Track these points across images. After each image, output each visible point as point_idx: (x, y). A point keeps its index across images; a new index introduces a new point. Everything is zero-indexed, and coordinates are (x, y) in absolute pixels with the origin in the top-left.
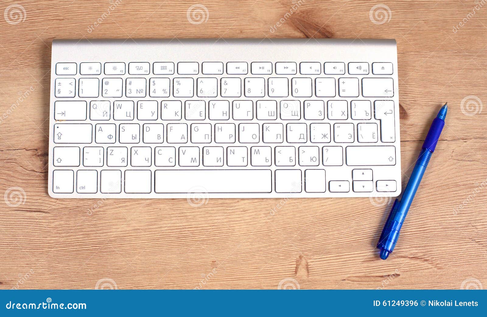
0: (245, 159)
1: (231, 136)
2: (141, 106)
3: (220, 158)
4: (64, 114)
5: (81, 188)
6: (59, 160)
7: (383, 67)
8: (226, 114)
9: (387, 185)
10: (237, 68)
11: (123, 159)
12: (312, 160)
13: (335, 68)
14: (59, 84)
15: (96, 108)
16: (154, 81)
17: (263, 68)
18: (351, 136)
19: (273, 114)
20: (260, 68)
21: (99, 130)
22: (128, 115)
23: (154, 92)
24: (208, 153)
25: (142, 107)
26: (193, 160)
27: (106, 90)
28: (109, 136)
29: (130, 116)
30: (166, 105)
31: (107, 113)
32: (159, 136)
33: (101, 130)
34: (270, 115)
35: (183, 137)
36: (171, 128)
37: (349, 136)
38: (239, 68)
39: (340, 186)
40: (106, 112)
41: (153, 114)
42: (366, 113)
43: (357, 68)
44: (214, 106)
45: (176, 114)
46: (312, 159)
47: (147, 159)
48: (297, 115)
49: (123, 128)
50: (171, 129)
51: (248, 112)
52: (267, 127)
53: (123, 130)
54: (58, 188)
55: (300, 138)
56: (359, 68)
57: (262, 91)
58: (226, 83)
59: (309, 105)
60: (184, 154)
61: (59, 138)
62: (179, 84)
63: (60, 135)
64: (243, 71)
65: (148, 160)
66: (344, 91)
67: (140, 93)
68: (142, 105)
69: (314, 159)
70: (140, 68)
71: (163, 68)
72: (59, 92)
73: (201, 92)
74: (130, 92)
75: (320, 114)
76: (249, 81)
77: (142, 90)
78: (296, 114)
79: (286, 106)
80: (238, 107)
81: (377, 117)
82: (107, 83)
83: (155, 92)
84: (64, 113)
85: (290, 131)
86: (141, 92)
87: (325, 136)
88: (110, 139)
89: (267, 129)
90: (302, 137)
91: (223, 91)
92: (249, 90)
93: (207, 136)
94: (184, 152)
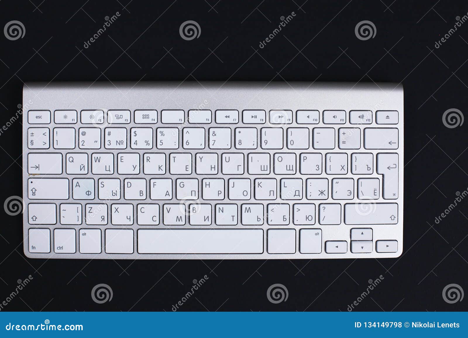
0: (235, 218)
1: (220, 192)
2: (121, 159)
3: (208, 217)
4: (37, 167)
5: (59, 248)
6: (34, 218)
7: (388, 116)
8: (212, 167)
9: (387, 246)
10: (226, 117)
11: (103, 218)
12: (307, 219)
13: (335, 117)
14: (31, 135)
15: (73, 161)
16: (135, 131)
17: (256, 117)
18: (351, 193)
19: (266, 169)
20: (252, 117)
21: (76, 186)
22: (108, 169)
23: (136, 143)
24: (194, 211)
25: (122, 160)
26: (179, 219)
27: (83, 142)
28: (89, 194)
29: (109, 170)
30: (148, 158)
31: (84, 166)
32: (141, 192)
33: (78, 185)
34: (263, 169)
35: (167, 194)
36: (155, 184)
37: (348, 193)
38: (229, 117)
39: (337, 247)
40: (83, 165)
41: (135, 168)
42: (368, 168)
43: (360, 117)
44: (201, 159)
45: (159, 168)
46: (307, 217)
47: (129, 218)
48: (293, 170)
49: (102, 183)
50: (154, 185)
51: (238, 166)
52: (259, 184)
53: (103, 186)
54: (34, 248)
55: (295, 195)
56: (361, 117)
57: (254, 143)
58: (215, 133)
59: (305, 158)
60: (168, 212)
61: (34, 194)
62: (162, 134)
63: (34, 190)
64: (234, 120)
65: (130, 219)
66: (344, 142)
67: (120, 144)
68: (122, 158)
69: (310, 218)
70: (119, 117)
71: (145, 117)
72: (32, 142)
73: (187, 143)
74: (109, 144)
75: (318, 169)
76: (240, 132)
77: (122, 142)
78: (291, 169)
79: (280, 159)
80: (227, 160)
81: (379, 172)
82: (84, 134)
83: (137, 144)
84: (38, 166)
85: (284, 187)
86: (121, 143)
87: (322, 193)
88: (89, 195)
89: (259, 185)
90: (297, 194)
91: (211, 143)
92: (240, 142)
93: (193, 193)
94: (168, 210)
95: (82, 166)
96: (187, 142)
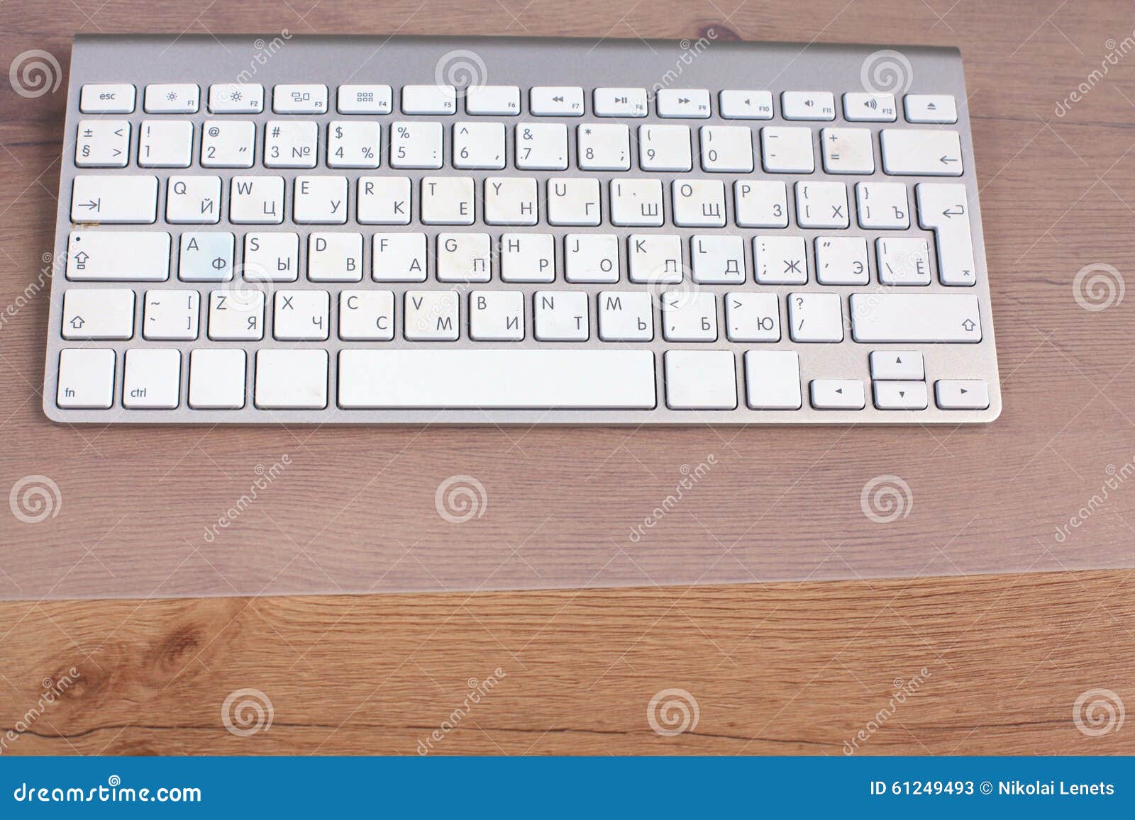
0: (584, 322)
1: (544, 263)
2: (303, 188)
3: (516, 318)
4: (95, 205)
5: (135, 394)
6: (78, 322)
7: (931, 105)
8: (529, 210)
9: (963, 391)
10: (556, 99)
11: (252, 320)
12: (761, 325)
13: (811, 104)
14: (86, 134)
15: (183, 192)
16: (339, 128)
17: (625, 100)
18: (862, 267)
19: (653, 212)
20: (617, 100)
21: (190, 247)
22: (269, 209)
23: (340, 153)
24: (482, 306)
25: (305, 191)
26: (443, 323)
27: (212, 150)
28: (221, 265)
29: (273, 213)
30: (369, 185)
31: (211, 203)
32: (350, 263)
33: (194, 245)
34: (646, 212)
35: (415, 265)
36: (384, 242)
37: (855, 268)
38: (561, 99)
39: (840, 391)
40: (210, 201)
41: (335, 208)
42: (897, 212)
43: (867, 104)
44: (497, 189)
45: (396, 207)
46: (761, 322)
47: (317, 320)
48: (718, 214)
49: (254, 241)
50: (382, 245)
51: (587, 204)
52: (639, 243)
53: (255, 247)
54: (72, 393)
55: (728, 271)
56: (870, 104)
57: (623, 155)
58: (530, 134)
59: (746, 189)
60: (418, 308)
61: (81, 266)
62: (405, 135)
63: (82, 257)
64: (573, 106)
65: (320, 323)
66: (835, 157)
67: (301, 156)
68: (305, 185)
69: (767, 324)
70: (302, 96)
71: (362, 97)
72: (87, 151)
73: (464, 154)
74: (275, 154)
75: (778, 213)
76: (588, 132)
77: (307, 150)
78: (714, 212)
79: (686, 190)
80: (561, 191)
81: (925, 224)
82: (214, 132)
83: (342, 155)
84: (97, 203)
85: (701, 252)
86: (303, 153)
87: (792, 266)
88: (219, 268)
89: (638, 246)
90: (732, 267)
91: (521, 152)
92: (590, 152)
93: (479, 263)
94: (418, 303)
95: (206, 203)
96: (462, 152)
